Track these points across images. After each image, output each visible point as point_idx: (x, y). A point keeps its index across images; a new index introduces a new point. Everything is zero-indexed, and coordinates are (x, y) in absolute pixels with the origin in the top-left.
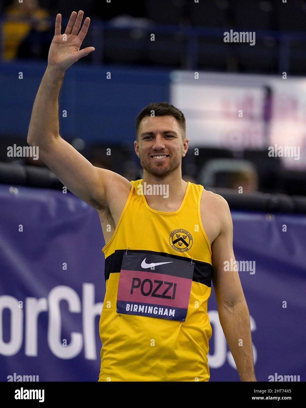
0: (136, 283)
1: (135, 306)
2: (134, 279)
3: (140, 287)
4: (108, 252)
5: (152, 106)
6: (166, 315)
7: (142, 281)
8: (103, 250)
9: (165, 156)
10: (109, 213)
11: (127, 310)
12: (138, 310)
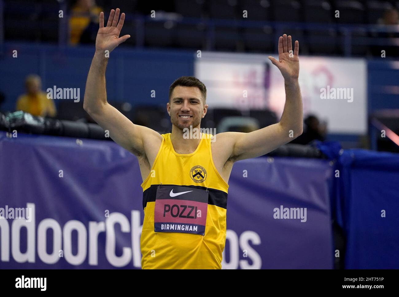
0: (167, 208)
1: (167, 225)
2: (166, 205)
3: (170, 211)
4: (146, 187)
5: (184, 78)
6: (191, 230)
7: (171, 206)
8: (141, 185)
9: (189, 117)
10: (146, 158)
11: (162, 229)
12: (170, 228)
